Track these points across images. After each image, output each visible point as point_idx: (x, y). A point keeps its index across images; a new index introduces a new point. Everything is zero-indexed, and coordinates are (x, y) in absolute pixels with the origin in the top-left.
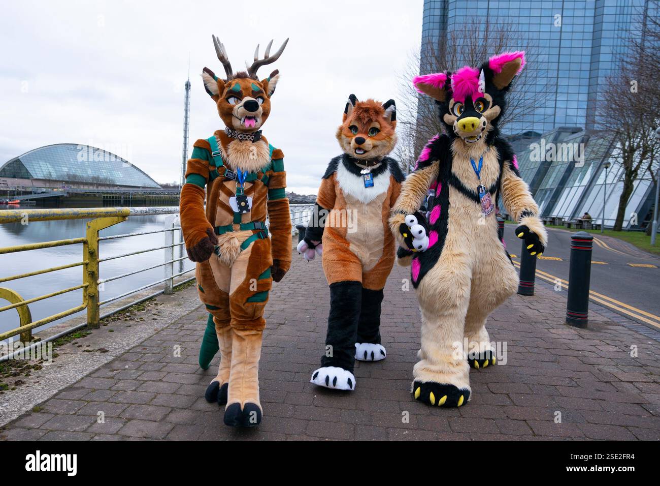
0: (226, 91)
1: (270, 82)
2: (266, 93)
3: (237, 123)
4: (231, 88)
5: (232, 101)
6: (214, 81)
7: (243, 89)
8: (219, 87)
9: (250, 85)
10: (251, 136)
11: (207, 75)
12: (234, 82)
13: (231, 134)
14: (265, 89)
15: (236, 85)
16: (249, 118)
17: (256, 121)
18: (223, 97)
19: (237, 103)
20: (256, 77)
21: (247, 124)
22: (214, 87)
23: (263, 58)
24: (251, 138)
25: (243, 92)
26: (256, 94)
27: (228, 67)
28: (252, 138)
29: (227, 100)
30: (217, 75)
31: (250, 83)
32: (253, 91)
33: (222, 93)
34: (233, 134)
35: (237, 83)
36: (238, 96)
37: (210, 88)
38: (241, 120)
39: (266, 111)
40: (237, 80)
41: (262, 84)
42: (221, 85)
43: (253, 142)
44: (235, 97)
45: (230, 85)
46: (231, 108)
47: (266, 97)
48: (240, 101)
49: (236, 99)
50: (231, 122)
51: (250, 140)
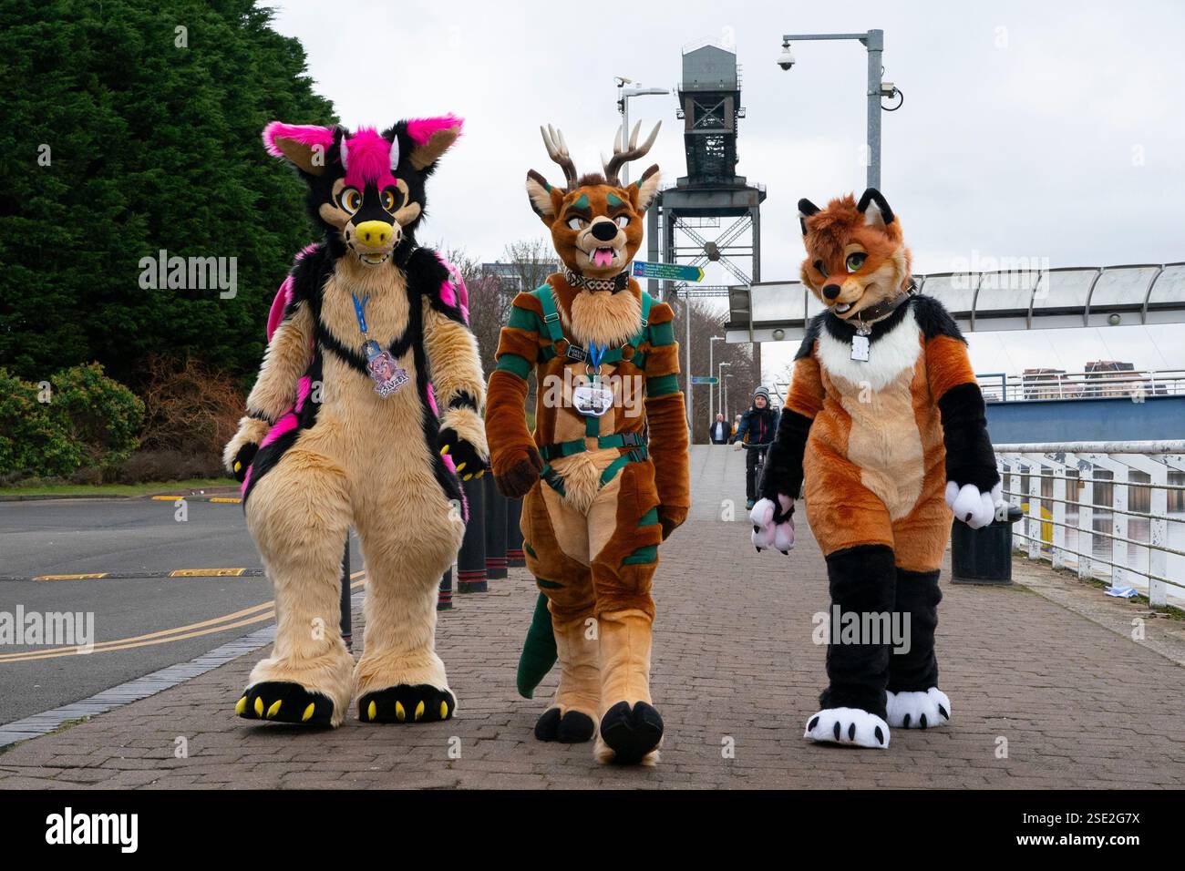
0: (565, 207)
1: (641, 188)
2: (634, 207)
3: (583, 261)
4: (572, 204)
5: (575, 224)
6: (546, 193)
7: (593, 203)
8: (553, 202)
9: (605, 196)
10: (609, 282)
11: (534, 184)
12: (577, 193)
13: (575, 281)
14: (633, 201)
15: (582, 197)
16: (604, 251)
17: (615, 256)
18: (560, 218)
19: (583, 227)
20: (618, 181)
21: (599, 260)
22: (545, 201)
23: (627, 151)
24: (609, 286)
25: (593, 208)
26: (615, 211)
27: (568, 168)
28: (612, 286)
29: (567, 223)
30: (550, 182)
31: (605, 192)
32: (609, 207)
33: (558, 211)
34: (578, 282)
35: (583, 195)
36: (585, 215)
37: (538, 204)
38: (589, 255)
39: (633, 239)
40: (584, 189)
41: (627, 193)
42: (558, 197)
43: (614, 292)
44: (579, 218)
45: (571, 198)
46: (574, 236)
47: (635, 214)
48: (587, 224)
49: (581, 221)
50: (575, 259)
51: (608, 289)
